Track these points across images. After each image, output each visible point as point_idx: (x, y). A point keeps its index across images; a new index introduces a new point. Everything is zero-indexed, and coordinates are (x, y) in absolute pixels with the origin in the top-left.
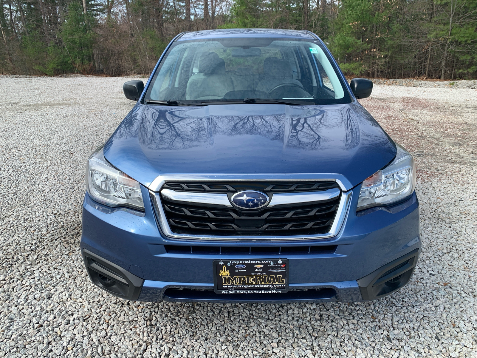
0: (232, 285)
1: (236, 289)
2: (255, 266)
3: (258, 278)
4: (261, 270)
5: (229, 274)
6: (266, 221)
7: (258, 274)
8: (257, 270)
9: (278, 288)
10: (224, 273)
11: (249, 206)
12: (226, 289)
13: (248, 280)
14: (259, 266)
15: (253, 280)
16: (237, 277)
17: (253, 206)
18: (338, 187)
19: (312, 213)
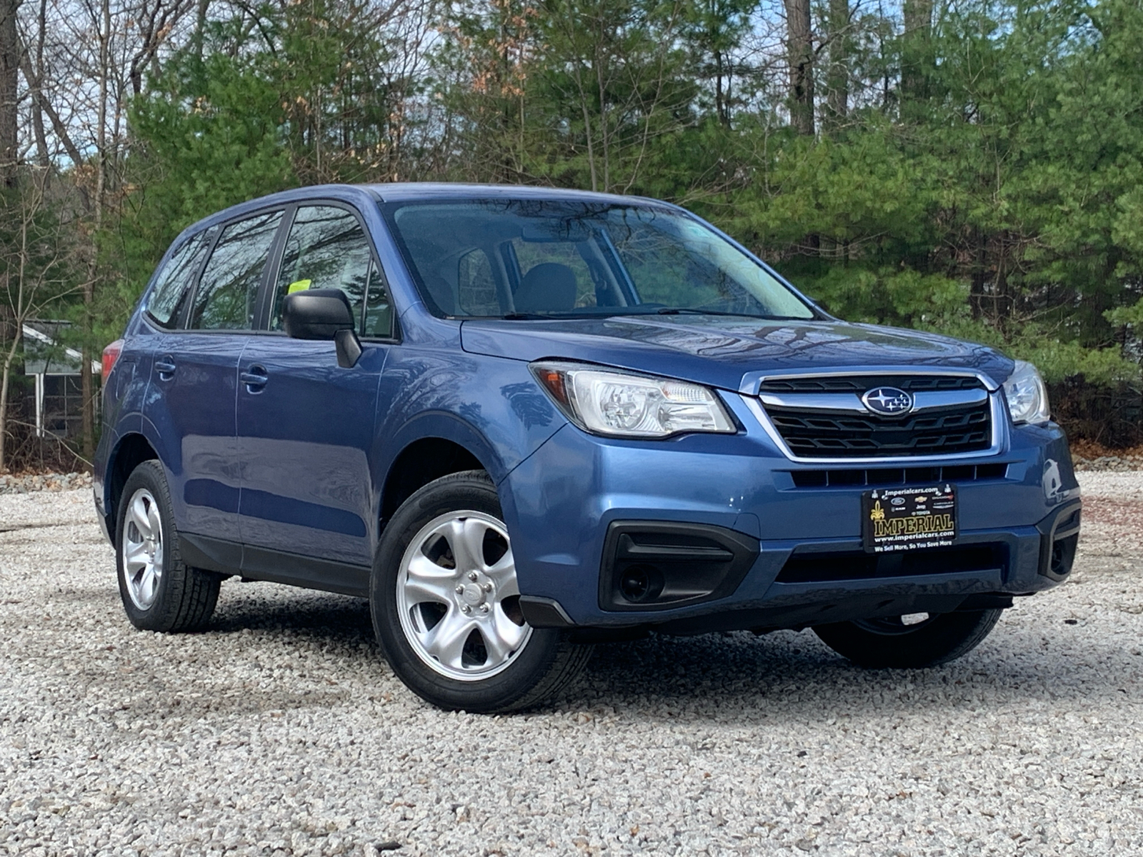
0: (888, 536)
1: (894, 543)
2: (917, 500)
3: (921, 521)
4: (923, 507)
5: (883, 516)
6: (914, 433)
7: (919, 513)
8: (919, 507)
9: (946, 539)
10: (878, 514)
11: (888, 410)
12: (880, 544)
13: (908, 525)
14: (922, 499)
15: (914, 525)
16: (894, 520)
17: (894, 410)
18: (982, 386)
19: (965, 422)
